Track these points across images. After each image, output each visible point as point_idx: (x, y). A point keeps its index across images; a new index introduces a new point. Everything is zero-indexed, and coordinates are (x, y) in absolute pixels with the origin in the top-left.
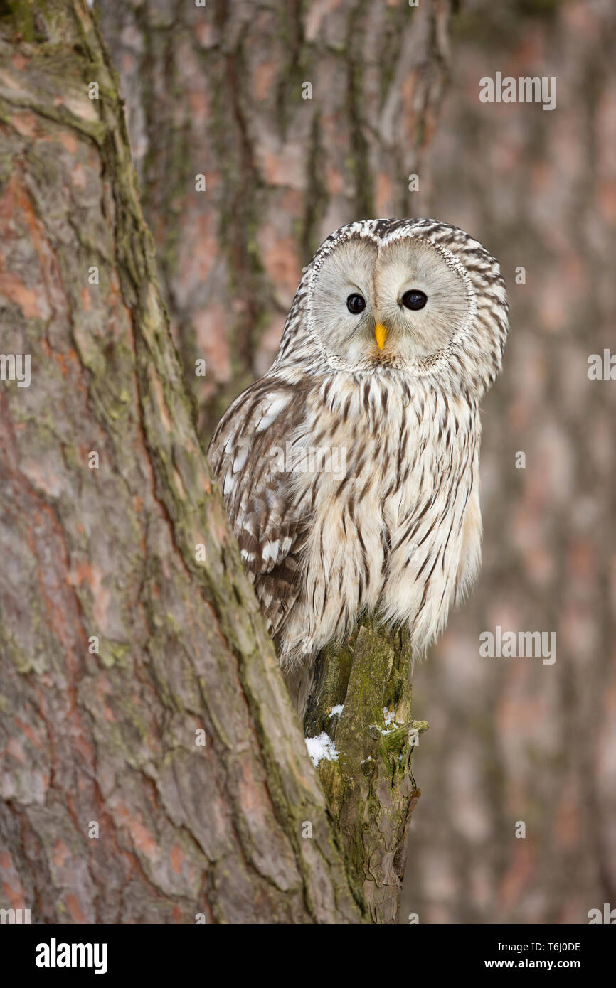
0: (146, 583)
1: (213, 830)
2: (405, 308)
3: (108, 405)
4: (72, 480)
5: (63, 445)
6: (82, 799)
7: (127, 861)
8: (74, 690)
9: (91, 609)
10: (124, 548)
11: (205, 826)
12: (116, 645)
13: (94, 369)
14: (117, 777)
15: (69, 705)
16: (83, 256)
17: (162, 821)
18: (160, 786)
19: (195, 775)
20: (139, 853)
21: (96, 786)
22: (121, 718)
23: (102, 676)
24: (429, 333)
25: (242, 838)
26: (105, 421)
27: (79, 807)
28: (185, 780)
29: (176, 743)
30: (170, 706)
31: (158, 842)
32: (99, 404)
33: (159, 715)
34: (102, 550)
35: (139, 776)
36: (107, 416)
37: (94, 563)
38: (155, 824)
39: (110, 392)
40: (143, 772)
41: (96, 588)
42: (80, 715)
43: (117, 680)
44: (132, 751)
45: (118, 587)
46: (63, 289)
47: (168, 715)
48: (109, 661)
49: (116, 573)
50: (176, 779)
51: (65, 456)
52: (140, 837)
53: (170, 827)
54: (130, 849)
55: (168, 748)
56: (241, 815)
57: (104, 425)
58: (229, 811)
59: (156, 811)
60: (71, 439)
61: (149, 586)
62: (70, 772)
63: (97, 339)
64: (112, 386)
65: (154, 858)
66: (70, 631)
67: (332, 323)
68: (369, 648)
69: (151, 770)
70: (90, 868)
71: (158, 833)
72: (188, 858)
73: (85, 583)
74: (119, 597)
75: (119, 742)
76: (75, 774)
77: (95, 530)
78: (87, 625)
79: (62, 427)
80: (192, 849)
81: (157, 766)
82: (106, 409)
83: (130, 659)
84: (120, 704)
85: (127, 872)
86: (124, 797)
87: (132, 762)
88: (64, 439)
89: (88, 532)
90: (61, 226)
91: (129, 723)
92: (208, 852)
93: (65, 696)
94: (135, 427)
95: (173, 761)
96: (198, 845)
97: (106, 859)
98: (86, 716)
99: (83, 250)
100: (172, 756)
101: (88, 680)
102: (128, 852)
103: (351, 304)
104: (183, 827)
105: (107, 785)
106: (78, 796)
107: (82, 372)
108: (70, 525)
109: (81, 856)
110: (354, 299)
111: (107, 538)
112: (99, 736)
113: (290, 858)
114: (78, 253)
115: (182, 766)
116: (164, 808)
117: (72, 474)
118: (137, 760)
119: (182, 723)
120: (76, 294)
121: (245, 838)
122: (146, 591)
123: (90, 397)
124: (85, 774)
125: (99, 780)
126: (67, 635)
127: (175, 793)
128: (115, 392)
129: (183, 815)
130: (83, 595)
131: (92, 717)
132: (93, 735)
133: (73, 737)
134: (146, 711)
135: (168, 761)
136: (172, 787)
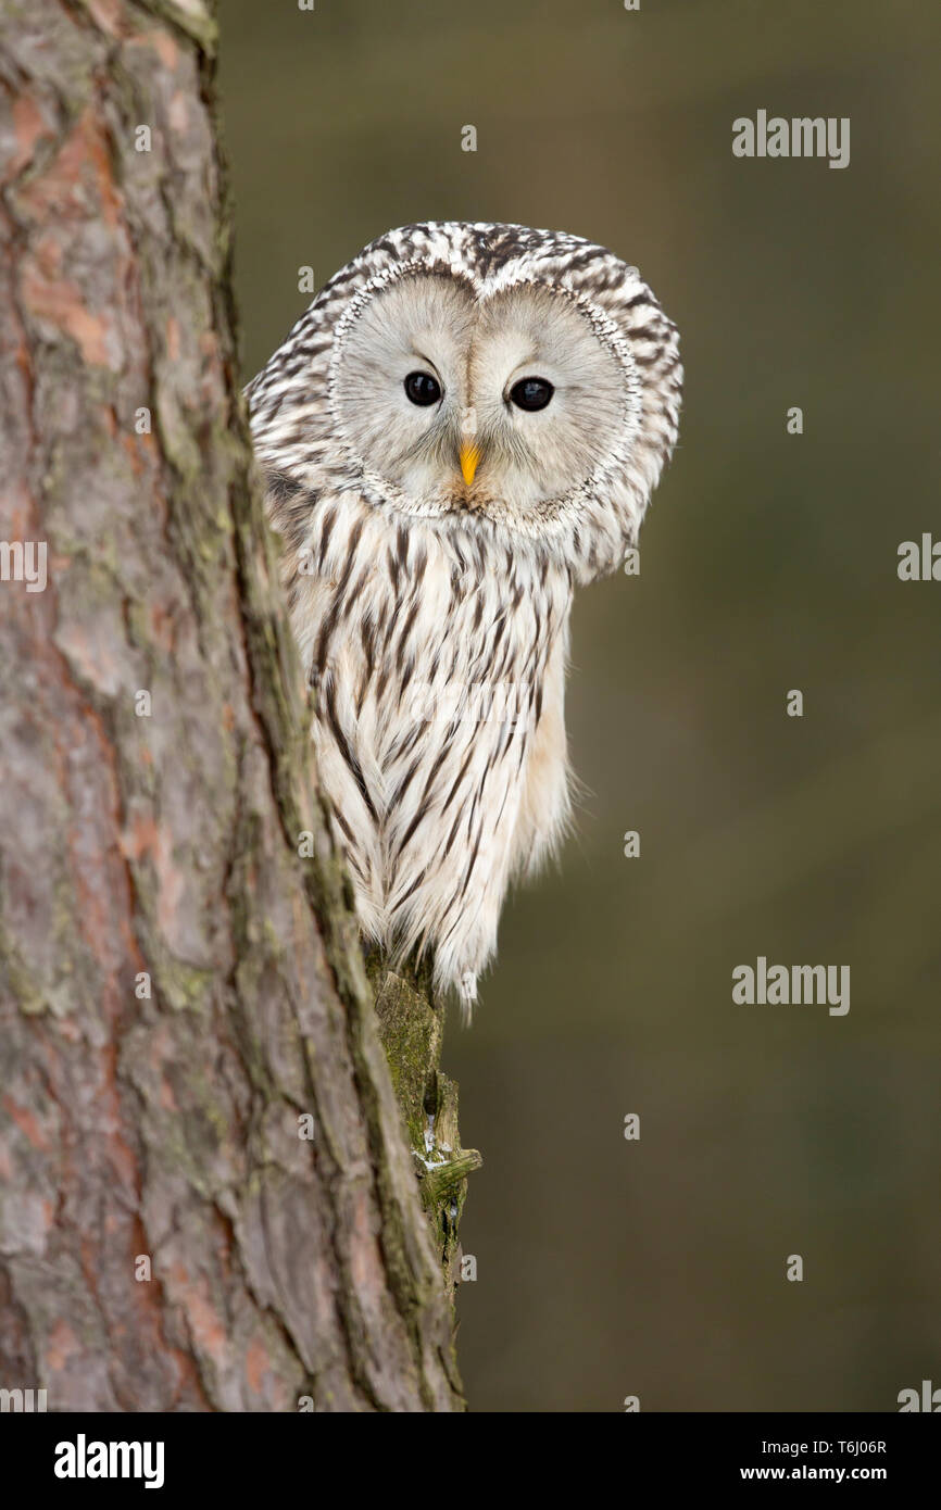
0: (237, 864)
1: (314, 1317)
2: (515, 407)
3: (199, 532)
4: (136, 666)
5: (127, 602)
6: (108, 1249)
7: (175, 1366)
8: (115, 1049)
9: (153, 904)
10: (211, 796)
11: (302, 1309)
12: (189, 971)
13: (181, 465)
14: (175, 1212)
15: (101, 1076)
16: (175, 259)
17: (239, 1294)
18: (239, 1230)
19: (292, 1215)
20: (199, 1352)
21: (138, 1224)
22: (187, 1105)
23: (163, 1025)
24: (552, 458)
25: (353, 1334)
26: (191, 563)
27: (102, 1264)
28: (278, 1223)
29: (269, 1155)
30: (260, 1088)
31: (229, 1333)
32: (186, 531)
33: (243, 1104)
34: (175, 796)
35: (208, 1211)
36: (195, 553)
37: (163, 820)
38: (227, 1301)
39: (201, 509)
40: (215, 1205)
41: (164, 864)
42: (118, 1095)
43: (186, 1035)
44: (200, 1165)
45: (197, 867)
46: (140, 317)
47: (258, 1104)
48: (178, 1000)
49: (196, 841)
50: (264, 1221)
51: (127, 621)
52: (203, 1323)
53: (249, 1308)
54: (184, 1344)
55: (256, 1165)
56: (352, 1293)
57: (188, 570)
58: (334, 1285)
59: (229, 1279)
60: (142, 591)
61: (243, 867)
62: (94, 1199)
63: (185, 411)
64: (205, 499)
65: (222, 1363)
66: (114, 943)
67: (378, 421)
68: (401, 1013)
69: (228, 1201)
70: (111, 1376)
71: (231, 1317)
72: (274, 1365)
73: (145, 856)
74: (198, 883)
75: (179, 1149)
76: (102, 1202)
77: (166, 759)
78: (144, 931)
79: (131, 567)
80: (281, 1350)
81: (238, 1195)
82: (196, 541)
83: (207, 999)
84: (188, 1078)
85: (174, 1385)
86: (182, 1249)
87: (200, 1185)
88: (131, 590)
89: (157, 762)
90: (150, 203)
91: (199, 1113)
92: (306, 1356)
93: (96, 1058)
94: (228, 576)
95: (263, 1188)
96: (290, 1341)
97: (140, 1361)
98: (130, 1099)
99: (177, 249)
100: (260, 1178)
101: (140, 1032)
102: (179, 1350)
103: (414, 387)
104: (270, 1309)
105: (158, 1225)
106: (101, 1244)
107: (161, 471)
108: (131, 748)
109: (99, 1353)
110: (420, 379)
111: (185, 777)
112: (151, 1136)
113: (411, 1376)
114: (168, 255)
115: (274, 1198)
116: (243, 1272)
117: (137, 655)
118: (208, 1183)
119: (278, 1121)
120: (161, 327)
121: (355, 1335)
122: (237, 875)
123: (171, 516)
124: (120, 1204)
125: (145, 1215)
126: (107, 949)
127: (261, 1246)
128: (209, 509)
129: (271, 1286)
130: (142, 876)
131: (142, 1100)
132: (139, 1133)
133: (103, 1135)
134: (224, 1095)
135: (255, 1187)
136: (257, 1235)
